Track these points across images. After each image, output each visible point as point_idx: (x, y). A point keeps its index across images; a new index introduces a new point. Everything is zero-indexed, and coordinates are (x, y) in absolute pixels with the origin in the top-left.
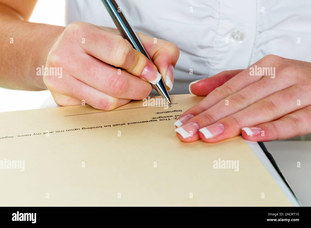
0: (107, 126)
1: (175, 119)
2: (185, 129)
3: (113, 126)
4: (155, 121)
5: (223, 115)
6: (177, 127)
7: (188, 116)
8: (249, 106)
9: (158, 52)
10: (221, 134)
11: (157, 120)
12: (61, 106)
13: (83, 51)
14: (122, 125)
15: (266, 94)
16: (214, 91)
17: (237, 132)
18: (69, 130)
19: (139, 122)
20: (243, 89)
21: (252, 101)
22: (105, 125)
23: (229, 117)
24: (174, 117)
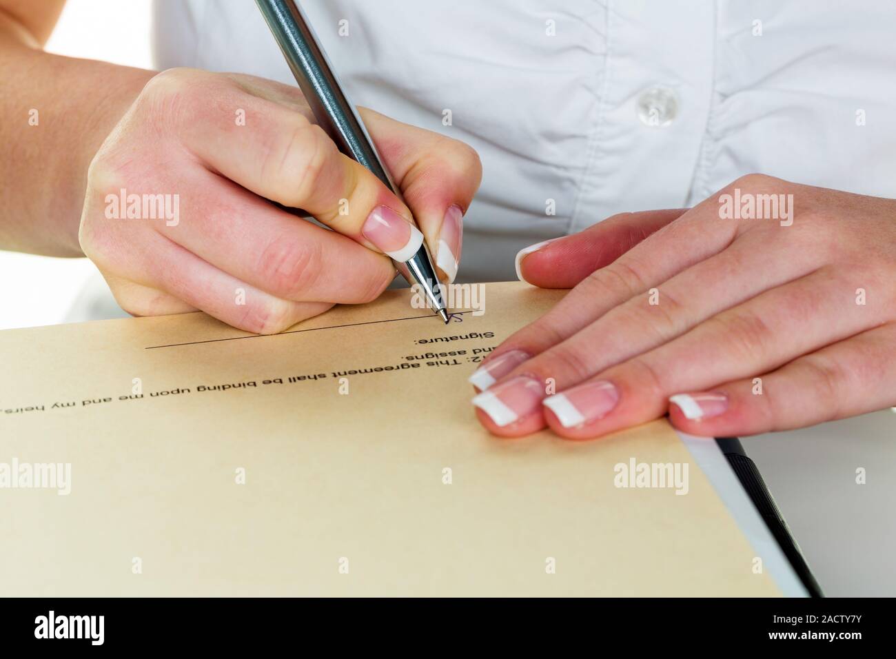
0: (270, 382)
1: (474, 361)
2: (501, 398)
3: (290, 381)
4: (413, 366)
5: (613, 356)
6: (478, 391)
7: (512, 356)
8: (691, 329)
9: (417, 168)
10: (608, 414)
11: (418, 365)
12: (136, 316)
13: (193, 157)
14: (315, 378)
15: (741, 295)
16: (587, 279)
17: (655, 407)
18: (157, 394)
19: (366, 371)
20: (673, 276)
21: (700, 314)
22: (267, 379)
23: (632, 361)
24: (470, 354)
